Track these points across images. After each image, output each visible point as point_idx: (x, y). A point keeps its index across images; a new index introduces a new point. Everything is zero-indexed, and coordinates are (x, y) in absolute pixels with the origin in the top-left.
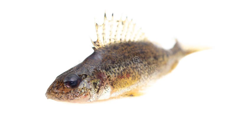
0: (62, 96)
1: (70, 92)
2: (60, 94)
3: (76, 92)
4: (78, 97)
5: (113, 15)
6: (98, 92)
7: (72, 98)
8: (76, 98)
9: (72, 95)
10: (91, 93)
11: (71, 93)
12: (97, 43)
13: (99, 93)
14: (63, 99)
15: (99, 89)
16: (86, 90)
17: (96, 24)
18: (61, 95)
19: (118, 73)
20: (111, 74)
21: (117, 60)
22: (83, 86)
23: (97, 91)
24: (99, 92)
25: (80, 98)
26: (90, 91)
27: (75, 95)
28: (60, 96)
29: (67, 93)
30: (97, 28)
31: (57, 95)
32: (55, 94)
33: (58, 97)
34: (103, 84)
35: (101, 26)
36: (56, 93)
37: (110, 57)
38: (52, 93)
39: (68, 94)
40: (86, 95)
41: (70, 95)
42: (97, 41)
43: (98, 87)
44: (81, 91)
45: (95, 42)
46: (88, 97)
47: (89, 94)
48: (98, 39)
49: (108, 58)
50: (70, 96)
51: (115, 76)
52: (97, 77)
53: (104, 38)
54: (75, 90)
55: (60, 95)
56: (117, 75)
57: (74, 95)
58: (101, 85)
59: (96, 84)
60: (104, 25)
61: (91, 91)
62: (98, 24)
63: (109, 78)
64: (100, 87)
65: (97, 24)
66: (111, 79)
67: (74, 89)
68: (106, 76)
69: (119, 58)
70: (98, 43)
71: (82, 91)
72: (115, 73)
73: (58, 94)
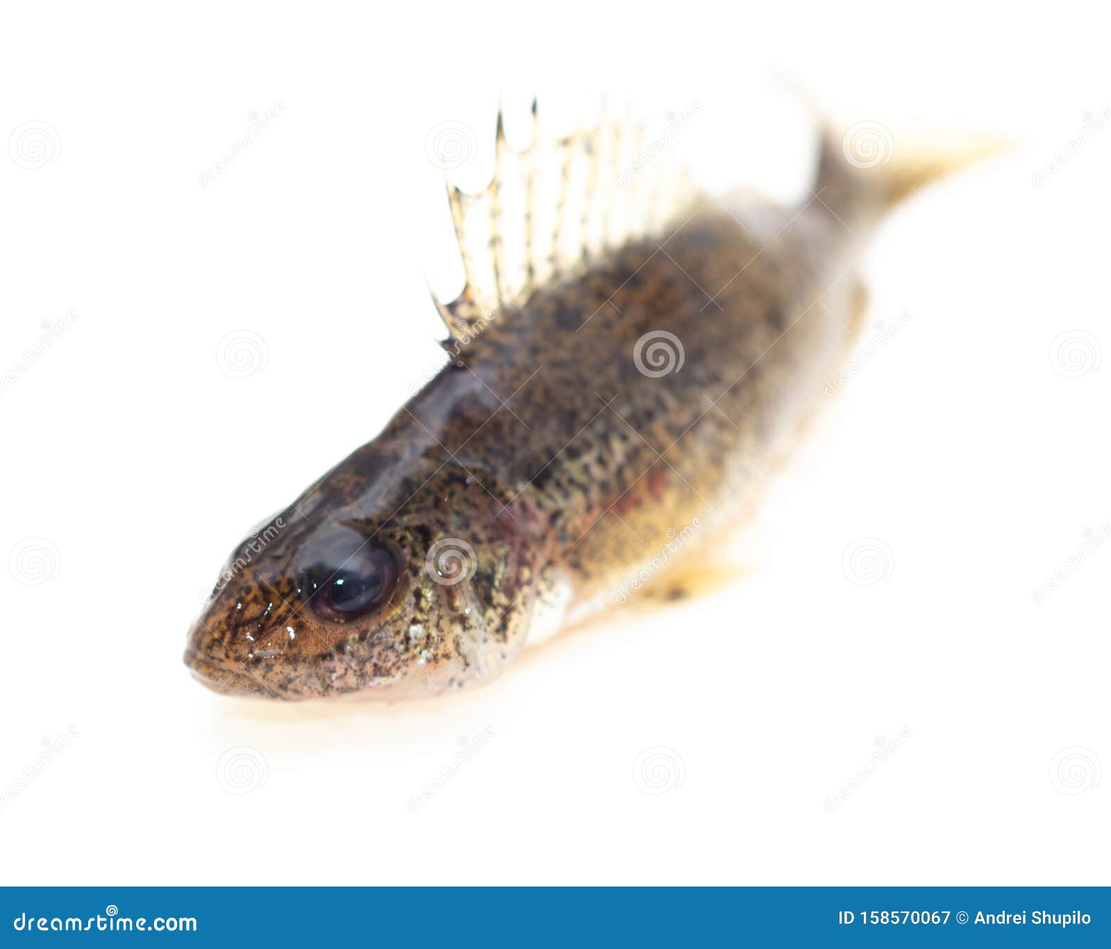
0: (290, 681)
1: (340, 648)
2: (277, 668)
3: (372, 645)
4: (388, 673)
5: (534, 109)
6: (503, 627)
7: (352, 680)
8: (378, 680)
9: (353, 664)
10: (466, 644)
11: (347, 657)
12: (464, 311)
13: (509, 633)
14: (296, 691)
15: (508, 610)
16: (437, 625)
17: (452, 190)
18: (288, 670)
19: (604, 486)
20: (566, 495)
21: (586, 400)
22: (413, 600)
23: (497, 622)
24: (511, 626)
25: (398, 675)
26: (457, 629)
27: (369, 668)
28: (280, 677)
29: (324, 657)
30: (463, 216)
31: (257, 674)
32: (247, 669)
33: (265, 683)
34: (526, 573)
35: (479, 196)
36: (257, 661)
37: (547, 393)
38: (230, 665)
39: (327, 664)
40: (435, 659)
41: (338, 665)
42: (466, 297)
43: (500, 598)
44: (407, 639)
45: (452, 307)
46: (452, 667)
47: (454, 654)
48: (467, 287)
49: (538, 397)
50: (340, 671)
51: (589, 508)
52: (489, 533)
53: (500, 268)
54: (365, 632)
55: (281, 670)
56: (595, 494)
57: (363, 662)
58: (518, 583)
59: (490, 578)
60: (495, 185)
61: (465, 629)
62: (461, 189)
63: (560, 522)
64: (510, 594)
65: (457, 190)
66: (570, 528)
67: (364, 626)
68: (542, 516)
69: (598, 381)
70: (472, 304)
71: (412, 634)
72: (584, 489)
73: (269, 667)
